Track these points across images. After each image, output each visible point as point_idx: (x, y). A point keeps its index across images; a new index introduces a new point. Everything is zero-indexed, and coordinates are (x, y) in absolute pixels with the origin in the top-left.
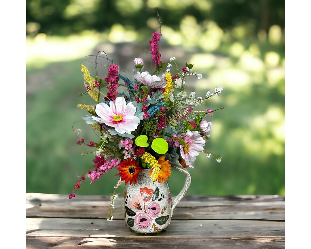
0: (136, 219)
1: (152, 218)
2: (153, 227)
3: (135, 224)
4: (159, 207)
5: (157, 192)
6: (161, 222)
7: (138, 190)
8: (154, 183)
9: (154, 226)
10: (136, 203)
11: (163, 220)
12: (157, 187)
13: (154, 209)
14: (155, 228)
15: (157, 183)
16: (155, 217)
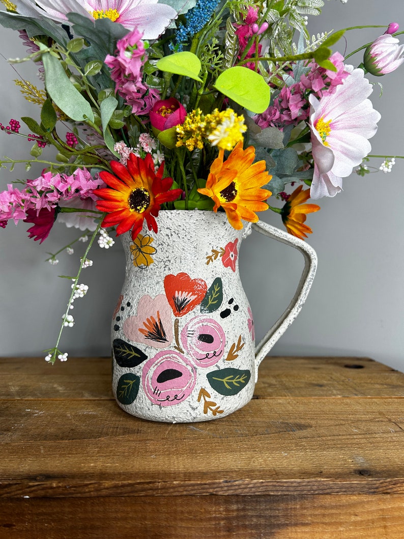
0: (147, 372)
1: (200, 370)
2: (199, 400)
3: (141, 393)
4: (223, 335)
5: (216, 290)
6: (226, 385)
7: (158, 283)
8: (208, 263)
9: (202, 398)
10: (148, 320)
11: (233, 381)
12: (218, 276)
13: (206, 338)
14: (208, 405)
15: (218, 262)
16: (206, 366)
